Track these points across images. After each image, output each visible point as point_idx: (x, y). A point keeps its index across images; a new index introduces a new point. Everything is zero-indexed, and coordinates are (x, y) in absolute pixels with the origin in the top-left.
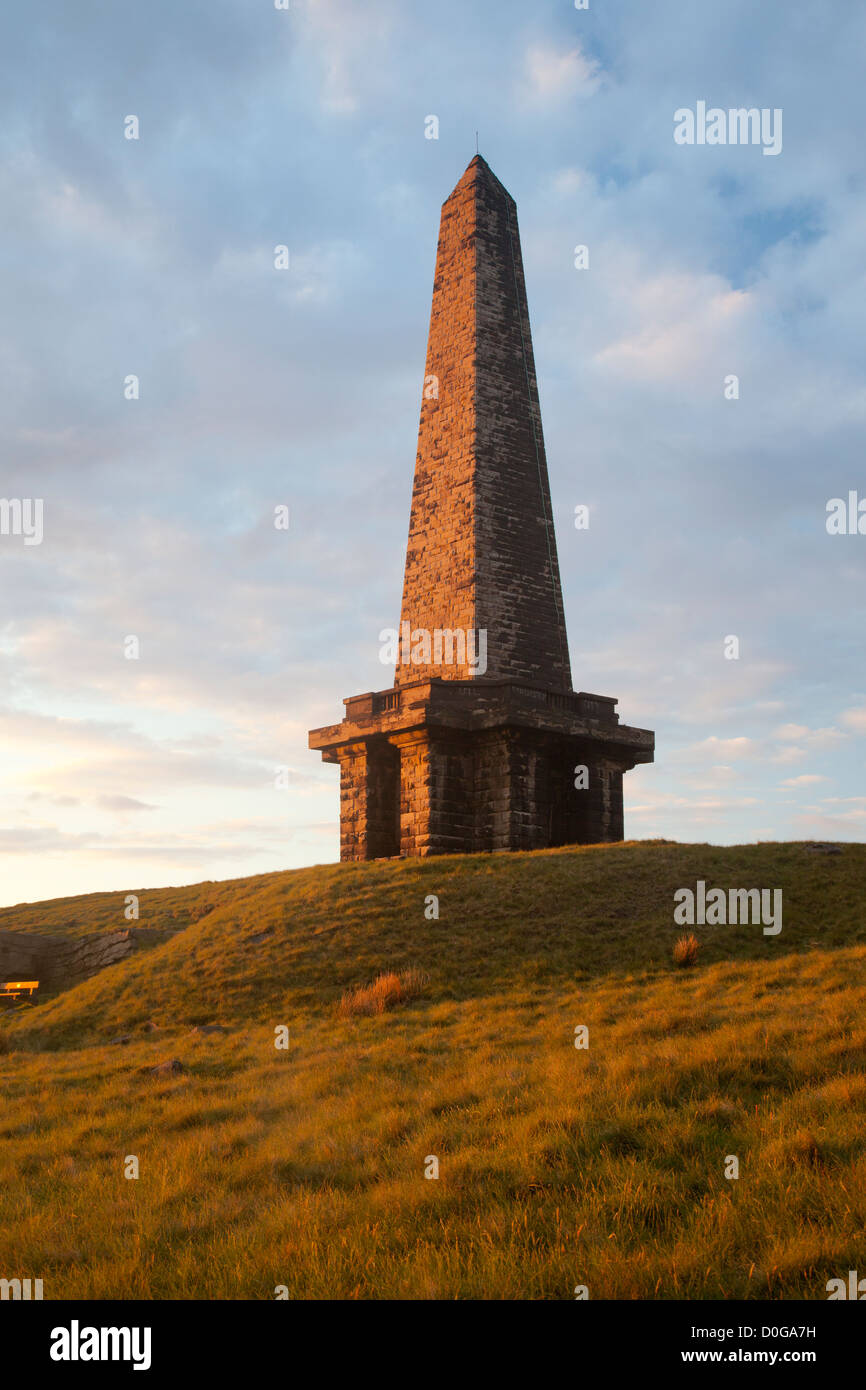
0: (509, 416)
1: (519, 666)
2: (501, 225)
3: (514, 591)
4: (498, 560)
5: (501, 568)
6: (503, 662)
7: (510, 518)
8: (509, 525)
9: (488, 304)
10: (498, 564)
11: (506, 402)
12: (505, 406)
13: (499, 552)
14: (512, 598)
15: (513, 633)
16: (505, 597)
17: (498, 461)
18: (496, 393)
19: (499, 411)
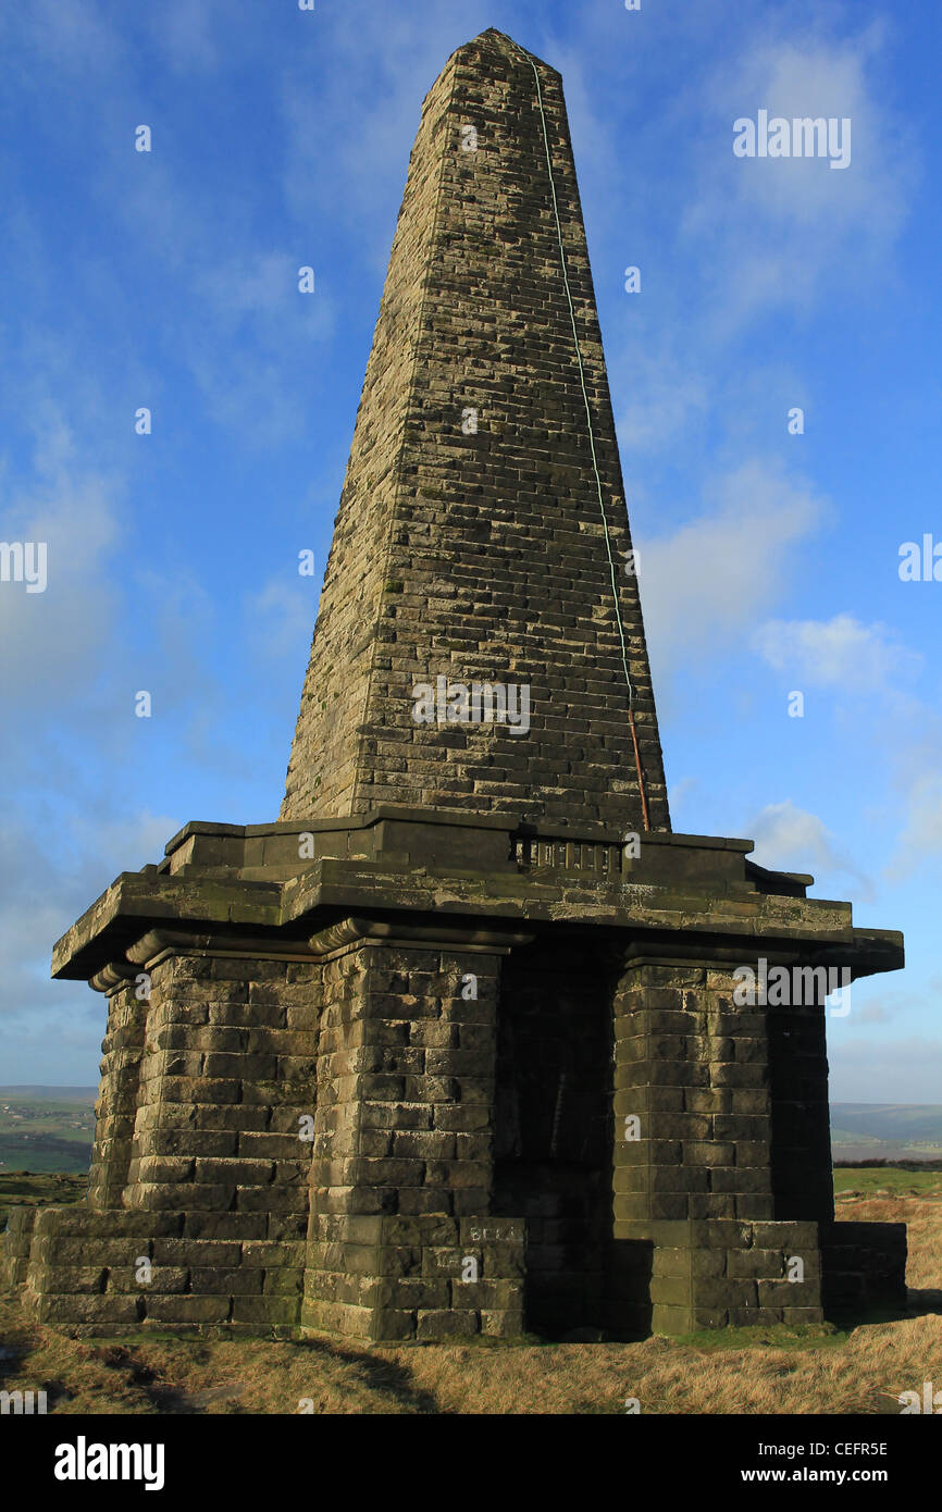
0: (510, 361)
1: (501, 792)
3: (496, 651)
4: (454, 596)
5: (459, 609)
6: (456, 786)
7: (495, 524)
8: (494, 536)
9: (471, 200)
10: (448, 604)
11: (503, 340)
12: (504, 346)
13: (458, 582)
14: (491, 663)
16: (463, 662)
18: (477, 325)
19: (483, 354)
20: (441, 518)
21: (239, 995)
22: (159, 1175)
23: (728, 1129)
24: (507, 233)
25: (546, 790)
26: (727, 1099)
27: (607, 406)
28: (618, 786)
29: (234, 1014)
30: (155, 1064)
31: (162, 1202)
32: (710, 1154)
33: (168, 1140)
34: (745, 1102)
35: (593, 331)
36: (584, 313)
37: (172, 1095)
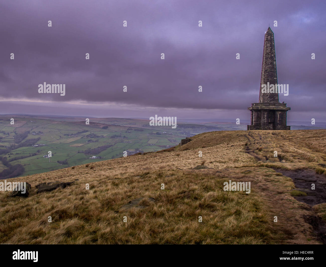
0: (270, 65)
2: (271, 38)
9: (268, 50)
11: (270, 63)
15: (269, 95)
17: (268, 71)
18: (268, 62)
19: (268, 64)
20: (266, 79)
21: (257, 113)
22: (254, 123)
23: (279, 121)
24: (270, 53)
25: (272, 99)
26: (279, 119)
27: (276, 67)
28: (276, 98)
29: (257, 114)
30: (254, 117)
31: (254, 125)
32: (278, 122)
33: (255, 121)
34: (280, 119)
35: (275, 61)
36: (275, 59)
37: (255, 119)
